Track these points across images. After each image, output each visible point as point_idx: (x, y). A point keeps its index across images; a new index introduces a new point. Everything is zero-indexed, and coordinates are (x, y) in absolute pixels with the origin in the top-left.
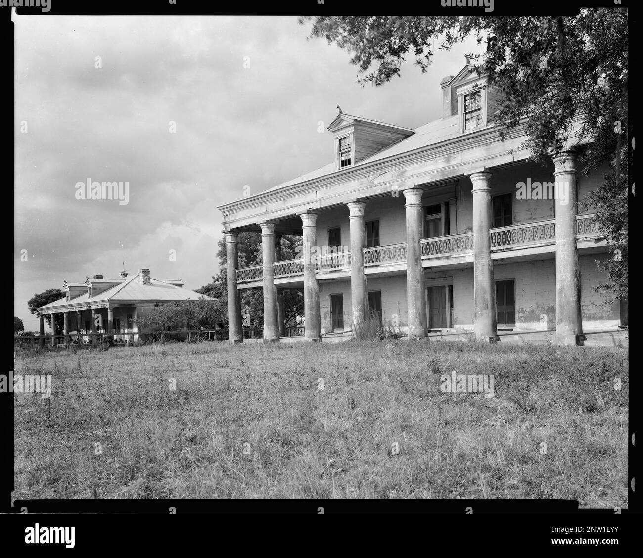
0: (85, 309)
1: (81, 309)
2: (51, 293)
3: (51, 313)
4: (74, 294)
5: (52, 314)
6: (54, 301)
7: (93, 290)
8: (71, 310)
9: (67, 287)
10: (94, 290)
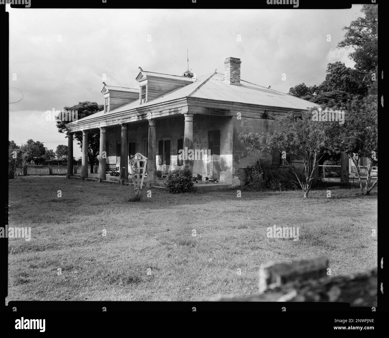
0: (135, 120)
1: (128, 121)
2: (85, 106)
3: (82, 130)
4: (117, 101)
5: (84, 131)
6: (87, 115)
7: (149, 89)
8: (111, 124)
9: (107, 91)
10: (151, 90)
